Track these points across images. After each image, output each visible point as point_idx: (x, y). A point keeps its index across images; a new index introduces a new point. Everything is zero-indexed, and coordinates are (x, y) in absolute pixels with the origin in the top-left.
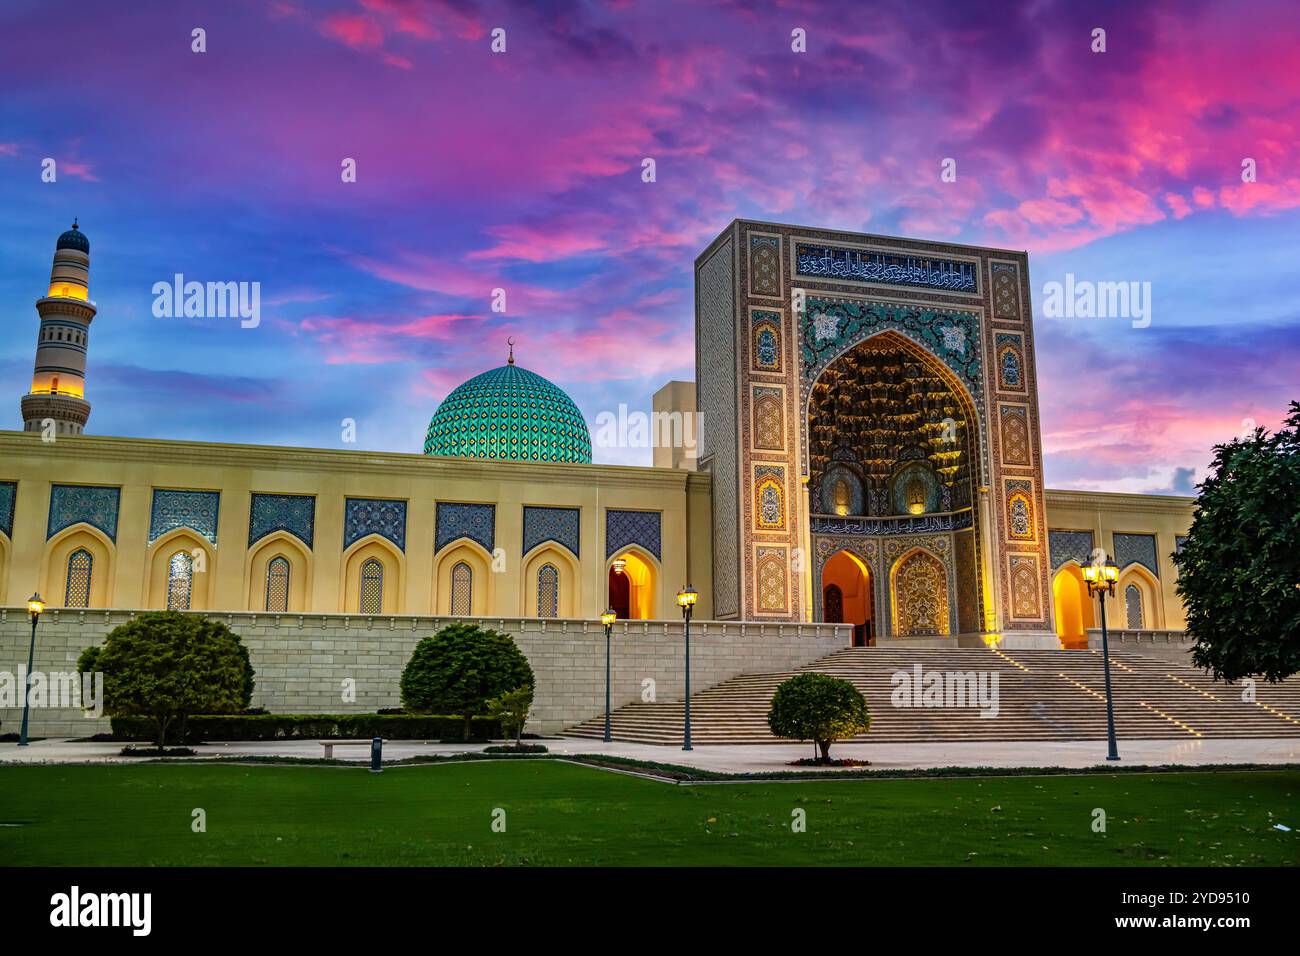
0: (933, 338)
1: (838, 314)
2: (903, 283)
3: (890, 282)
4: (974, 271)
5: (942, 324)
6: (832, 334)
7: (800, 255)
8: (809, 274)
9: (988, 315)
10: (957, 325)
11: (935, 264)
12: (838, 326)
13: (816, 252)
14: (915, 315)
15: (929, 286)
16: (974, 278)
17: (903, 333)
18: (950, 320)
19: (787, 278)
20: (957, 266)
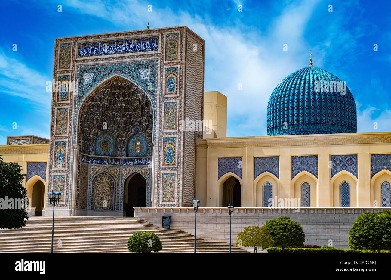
0: (135, 76)
1: (94, 72)
2: (124, 52)
3: (118, 53)
4: (157, 40)
5: (140, 68)
6: (91, 81)
7: (80, 49)
8: (83, 56)
9: (162, 60)
10: (147, 68)
11: (139, 40)
12: (93, 77)
13: (87, 46)
14: (128, 66)
15: (136, 51)
16: (157, 44)
17: (122, 76)
18: (144, 65)
19: (73, 60)
20: (149, 39)
